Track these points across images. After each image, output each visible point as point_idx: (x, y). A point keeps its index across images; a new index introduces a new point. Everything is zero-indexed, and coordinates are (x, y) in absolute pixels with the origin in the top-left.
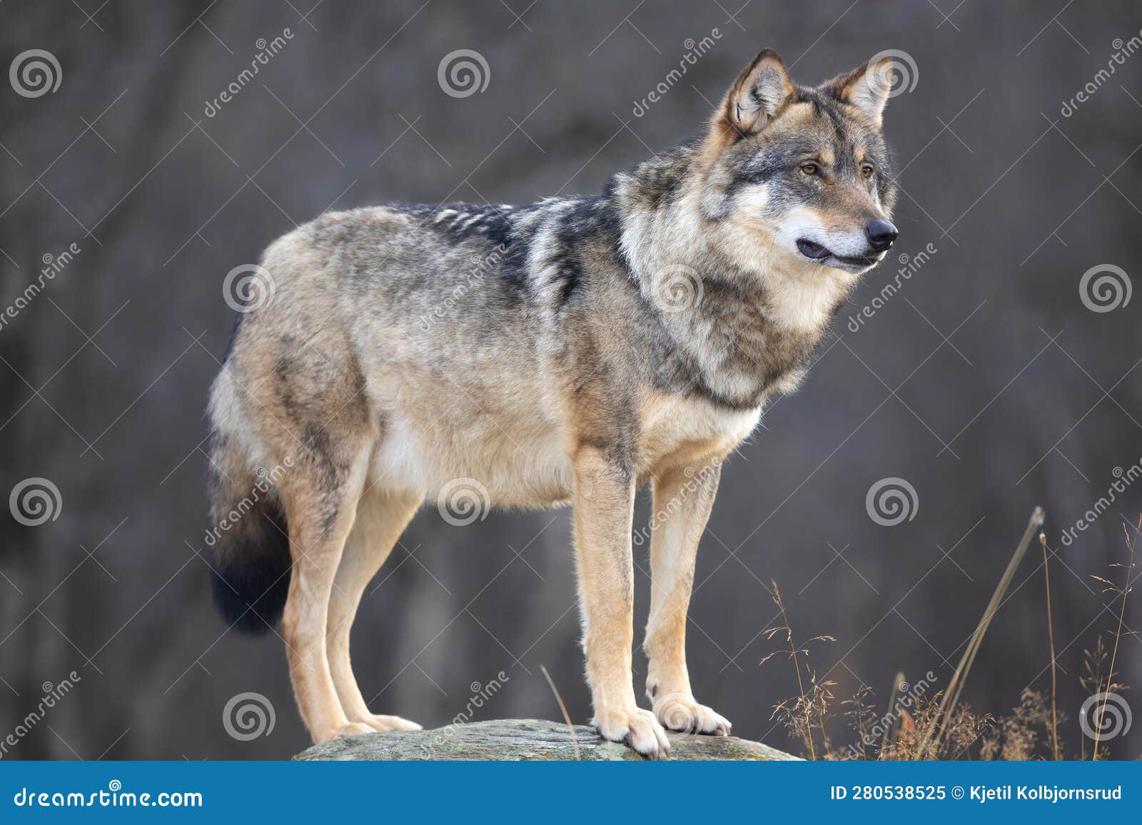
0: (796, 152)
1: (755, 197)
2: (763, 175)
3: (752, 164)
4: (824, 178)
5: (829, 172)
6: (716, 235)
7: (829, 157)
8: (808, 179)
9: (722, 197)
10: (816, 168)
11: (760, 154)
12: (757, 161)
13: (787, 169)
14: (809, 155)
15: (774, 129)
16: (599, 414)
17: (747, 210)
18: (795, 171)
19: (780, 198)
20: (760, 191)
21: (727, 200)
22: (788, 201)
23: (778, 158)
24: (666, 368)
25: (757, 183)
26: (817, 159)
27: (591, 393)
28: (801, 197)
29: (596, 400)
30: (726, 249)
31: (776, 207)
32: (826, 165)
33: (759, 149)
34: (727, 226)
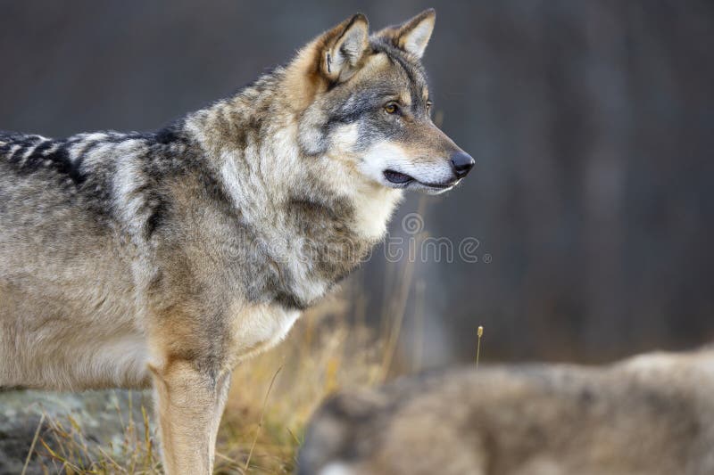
0: (381, 95)
1: (347, 135)
2: (354, 116)
3: (345, 107)
4: (403, 116)
5: (407, 111)
6: (315, 166)
7: (407, 98)
8: (390, 118)
9: (319, 135)
10: (396, 108)
11: (352, 99)
12: (349, 105)
13: (373, 111)
14: (392, 97)
15: (361, 78)
16: (193, 329)
17: (341, 146)
18: (381, 111)
19: (367, 135)
20: (350, 130)
21: (324, 138)
22: (374, 136)
23: (366, 101)
24: (258, 283)
25: (347, 123)
26: (397, 101)
27: (185, 311)
28: (385, 133)
29: (189, 317)
30: (324, 178)
31: (364, 143)
32: (405, 105)
33: (350, 95)
34: (325, 160)
